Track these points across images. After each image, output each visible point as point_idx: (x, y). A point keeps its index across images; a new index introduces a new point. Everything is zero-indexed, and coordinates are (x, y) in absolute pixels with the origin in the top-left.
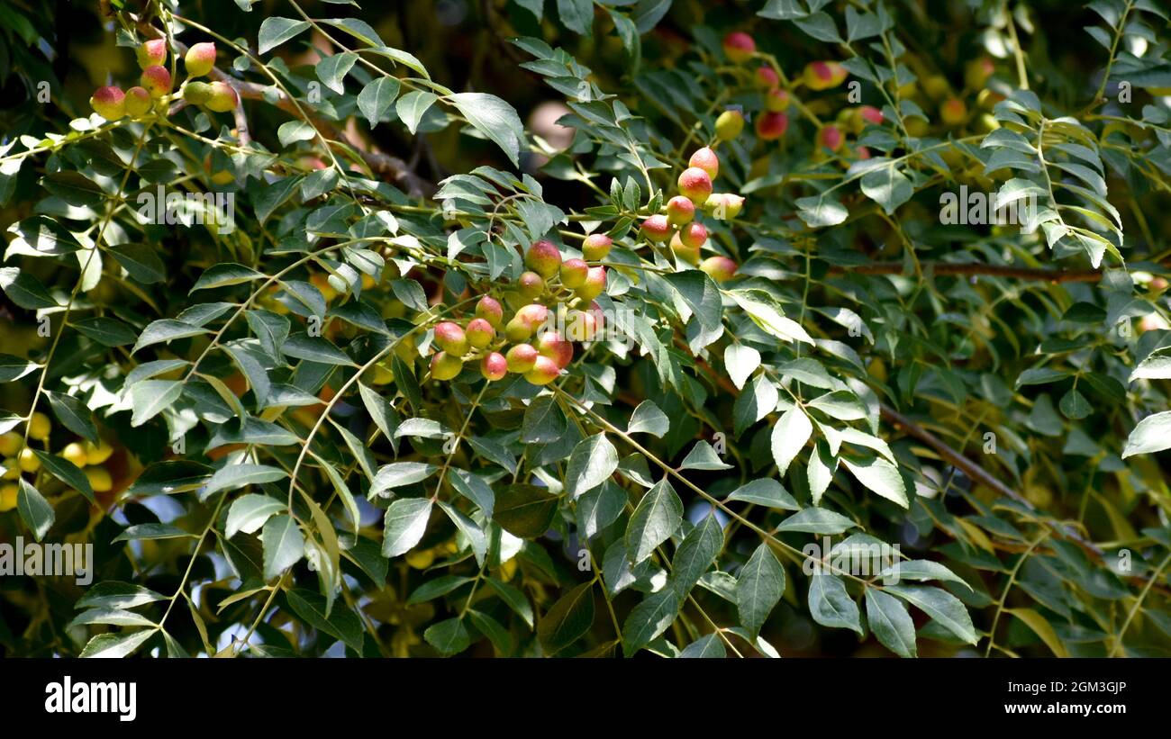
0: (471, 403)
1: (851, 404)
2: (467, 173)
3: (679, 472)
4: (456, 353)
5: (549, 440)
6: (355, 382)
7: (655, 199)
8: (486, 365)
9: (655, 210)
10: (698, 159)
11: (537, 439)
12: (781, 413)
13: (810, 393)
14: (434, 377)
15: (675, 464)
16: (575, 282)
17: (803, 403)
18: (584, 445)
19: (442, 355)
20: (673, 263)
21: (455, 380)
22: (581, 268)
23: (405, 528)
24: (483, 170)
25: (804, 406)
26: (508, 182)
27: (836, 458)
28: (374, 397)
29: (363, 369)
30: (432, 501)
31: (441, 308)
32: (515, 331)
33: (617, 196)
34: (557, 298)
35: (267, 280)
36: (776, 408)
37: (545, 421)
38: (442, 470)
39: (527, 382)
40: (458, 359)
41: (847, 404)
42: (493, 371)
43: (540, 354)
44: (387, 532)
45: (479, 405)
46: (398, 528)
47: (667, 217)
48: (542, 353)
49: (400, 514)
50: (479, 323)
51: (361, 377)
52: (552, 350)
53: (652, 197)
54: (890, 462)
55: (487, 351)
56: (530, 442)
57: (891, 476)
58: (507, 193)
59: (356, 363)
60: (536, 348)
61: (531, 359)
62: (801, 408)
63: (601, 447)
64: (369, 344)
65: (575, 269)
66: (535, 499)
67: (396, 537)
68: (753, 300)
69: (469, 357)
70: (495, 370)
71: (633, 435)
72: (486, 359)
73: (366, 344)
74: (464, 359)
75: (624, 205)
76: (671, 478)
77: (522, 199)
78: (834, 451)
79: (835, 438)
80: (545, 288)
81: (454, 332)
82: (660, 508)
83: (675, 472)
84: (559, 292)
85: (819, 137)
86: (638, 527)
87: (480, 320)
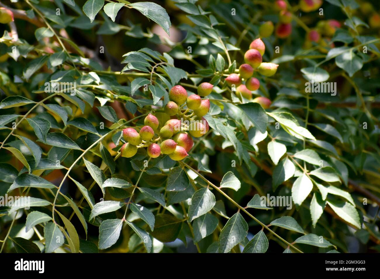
0: (141, 170)
1: (332, 174)
2: (137, 51)
3: (246, 209)
4: (134, 143)
5: (180, 190)
6: (81, 158)
7: (232, 66)
8: (150, 150)
9: (232, 71)
10: (254, 45)
11: (174, 189)
12: (296, 178)
13: (311, 167)
14: (123, 156)
15: (244, 205)
16: (194, 107)
17: (308, 172)
18: (198, 192)
19: (127, 145)
20: (241, 100)
21: (133, 157)
22: (198, 100)
23: (109, 235)
24: (145, 50)
25: (308, 174)
26: (157, 56)
27: (325, 202)
28: (92, 166)
29: (85, 151)
30: (122, 221)
31: (124, 121)
32: (165, 132)
33: (213, 64)
34: (185, 115)
35: (35, 104)
36: (294, 175)
37: (178, 180)
38: (127, 205)
39: (170, 159)
40: (135, 146)
41: (330, 174)
42: (154, 153)
43: (178, 145)
44: (100, 237)
45: (145, 171)
46: (105, 235)
47: (239, 75)
48: (179, 144)
49: (107, 227)
50: (147, 128)
51: (84, 156)
52: (184, 142)
53: (230, 65)
54: (351, 204)
55: (150, 143)
56: (170, 190)
57: (352, 212)
58: (158, 62)
59: (81, 148)
60: (176, 142)
61: (173, 147)
62: (306, 175)
63: (206, 194)
64: (87, 139)
65: (194, 100)
66: (171, 222)
67: (105, 239)
68: (283, 118)
69: (141, 146)
70: (154, 152)
71: (222, 189)
72: (151, 146)
73: (86, 139)
74: (138, 147)
75: (217, 69)
76: (242, 212)
77: (165, 65)
78: (324, 198)
79: (324, 191)
80: (179, 110)
81: (132, 132)
82: (236, 227)
83: (244, 209)
84: (185, 112)
85: (308, 36)
86: (225, 236)
87: (147, 126)
